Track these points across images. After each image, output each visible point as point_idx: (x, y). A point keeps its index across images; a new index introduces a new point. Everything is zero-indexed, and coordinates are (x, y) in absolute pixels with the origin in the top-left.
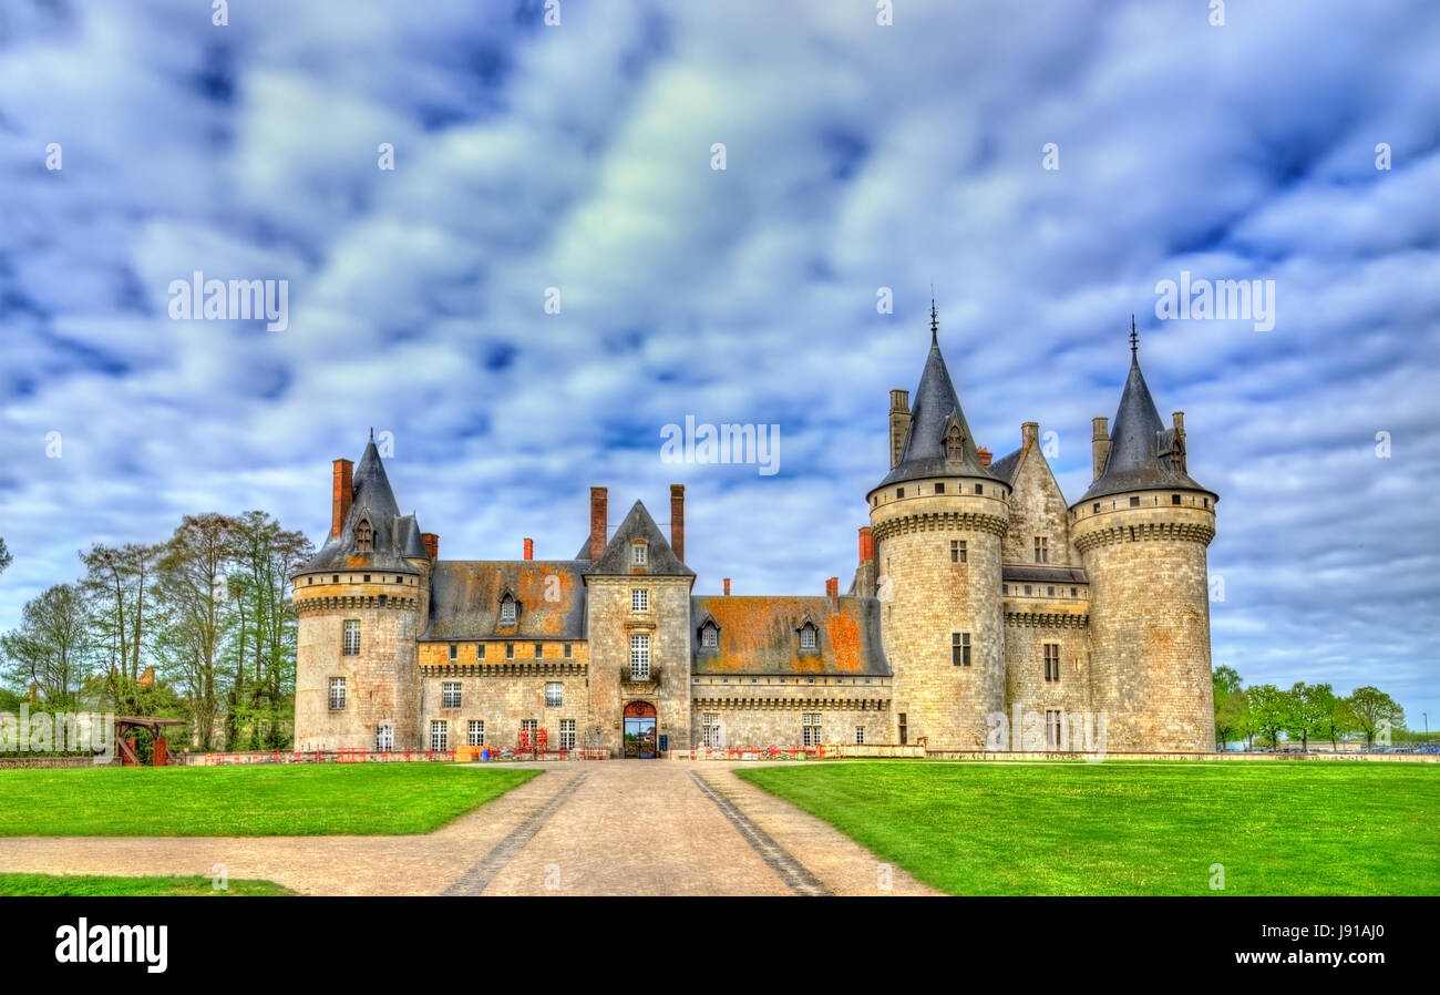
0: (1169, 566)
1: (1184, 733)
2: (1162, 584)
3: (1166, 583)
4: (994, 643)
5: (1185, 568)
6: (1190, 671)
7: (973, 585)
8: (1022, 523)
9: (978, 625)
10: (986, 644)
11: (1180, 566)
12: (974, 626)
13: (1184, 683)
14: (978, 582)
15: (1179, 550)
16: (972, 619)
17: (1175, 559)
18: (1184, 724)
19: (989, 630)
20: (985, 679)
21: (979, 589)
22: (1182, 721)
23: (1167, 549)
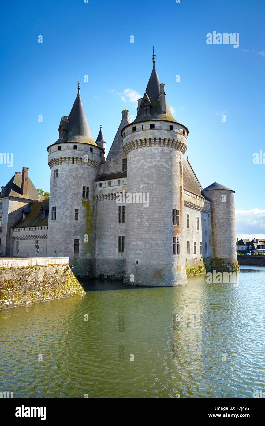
0: (135, 162)
1: (138, 246)
2: (133, 171)
3: (134, 171)
4: (68, 209)
5: (142, 161)
6: (142, 213)
7: (59, 187)
8: (117, 154)
9: (59, 203)
10: (62, 210)
11: (140, 161)
12: (58, 204)
13: (139, 220)
14: (60, 185)
15: (140, 153)
16: (57, 200)
17: (138, 158)
18: (138, 241)
19: (64, 204)
20: (60, 225)
21: (61, 188)
22: (137, 240)
23: (135, 154)
